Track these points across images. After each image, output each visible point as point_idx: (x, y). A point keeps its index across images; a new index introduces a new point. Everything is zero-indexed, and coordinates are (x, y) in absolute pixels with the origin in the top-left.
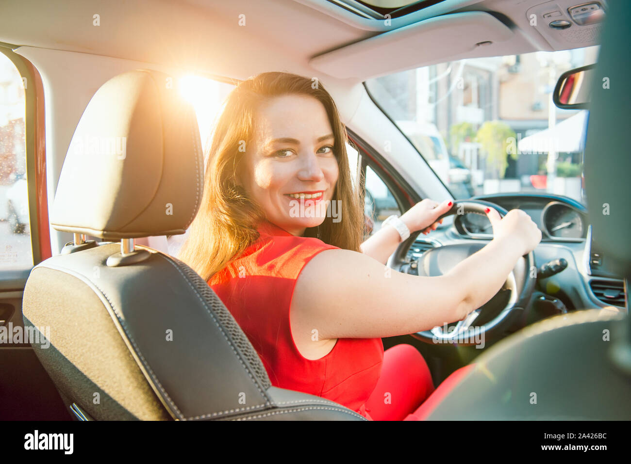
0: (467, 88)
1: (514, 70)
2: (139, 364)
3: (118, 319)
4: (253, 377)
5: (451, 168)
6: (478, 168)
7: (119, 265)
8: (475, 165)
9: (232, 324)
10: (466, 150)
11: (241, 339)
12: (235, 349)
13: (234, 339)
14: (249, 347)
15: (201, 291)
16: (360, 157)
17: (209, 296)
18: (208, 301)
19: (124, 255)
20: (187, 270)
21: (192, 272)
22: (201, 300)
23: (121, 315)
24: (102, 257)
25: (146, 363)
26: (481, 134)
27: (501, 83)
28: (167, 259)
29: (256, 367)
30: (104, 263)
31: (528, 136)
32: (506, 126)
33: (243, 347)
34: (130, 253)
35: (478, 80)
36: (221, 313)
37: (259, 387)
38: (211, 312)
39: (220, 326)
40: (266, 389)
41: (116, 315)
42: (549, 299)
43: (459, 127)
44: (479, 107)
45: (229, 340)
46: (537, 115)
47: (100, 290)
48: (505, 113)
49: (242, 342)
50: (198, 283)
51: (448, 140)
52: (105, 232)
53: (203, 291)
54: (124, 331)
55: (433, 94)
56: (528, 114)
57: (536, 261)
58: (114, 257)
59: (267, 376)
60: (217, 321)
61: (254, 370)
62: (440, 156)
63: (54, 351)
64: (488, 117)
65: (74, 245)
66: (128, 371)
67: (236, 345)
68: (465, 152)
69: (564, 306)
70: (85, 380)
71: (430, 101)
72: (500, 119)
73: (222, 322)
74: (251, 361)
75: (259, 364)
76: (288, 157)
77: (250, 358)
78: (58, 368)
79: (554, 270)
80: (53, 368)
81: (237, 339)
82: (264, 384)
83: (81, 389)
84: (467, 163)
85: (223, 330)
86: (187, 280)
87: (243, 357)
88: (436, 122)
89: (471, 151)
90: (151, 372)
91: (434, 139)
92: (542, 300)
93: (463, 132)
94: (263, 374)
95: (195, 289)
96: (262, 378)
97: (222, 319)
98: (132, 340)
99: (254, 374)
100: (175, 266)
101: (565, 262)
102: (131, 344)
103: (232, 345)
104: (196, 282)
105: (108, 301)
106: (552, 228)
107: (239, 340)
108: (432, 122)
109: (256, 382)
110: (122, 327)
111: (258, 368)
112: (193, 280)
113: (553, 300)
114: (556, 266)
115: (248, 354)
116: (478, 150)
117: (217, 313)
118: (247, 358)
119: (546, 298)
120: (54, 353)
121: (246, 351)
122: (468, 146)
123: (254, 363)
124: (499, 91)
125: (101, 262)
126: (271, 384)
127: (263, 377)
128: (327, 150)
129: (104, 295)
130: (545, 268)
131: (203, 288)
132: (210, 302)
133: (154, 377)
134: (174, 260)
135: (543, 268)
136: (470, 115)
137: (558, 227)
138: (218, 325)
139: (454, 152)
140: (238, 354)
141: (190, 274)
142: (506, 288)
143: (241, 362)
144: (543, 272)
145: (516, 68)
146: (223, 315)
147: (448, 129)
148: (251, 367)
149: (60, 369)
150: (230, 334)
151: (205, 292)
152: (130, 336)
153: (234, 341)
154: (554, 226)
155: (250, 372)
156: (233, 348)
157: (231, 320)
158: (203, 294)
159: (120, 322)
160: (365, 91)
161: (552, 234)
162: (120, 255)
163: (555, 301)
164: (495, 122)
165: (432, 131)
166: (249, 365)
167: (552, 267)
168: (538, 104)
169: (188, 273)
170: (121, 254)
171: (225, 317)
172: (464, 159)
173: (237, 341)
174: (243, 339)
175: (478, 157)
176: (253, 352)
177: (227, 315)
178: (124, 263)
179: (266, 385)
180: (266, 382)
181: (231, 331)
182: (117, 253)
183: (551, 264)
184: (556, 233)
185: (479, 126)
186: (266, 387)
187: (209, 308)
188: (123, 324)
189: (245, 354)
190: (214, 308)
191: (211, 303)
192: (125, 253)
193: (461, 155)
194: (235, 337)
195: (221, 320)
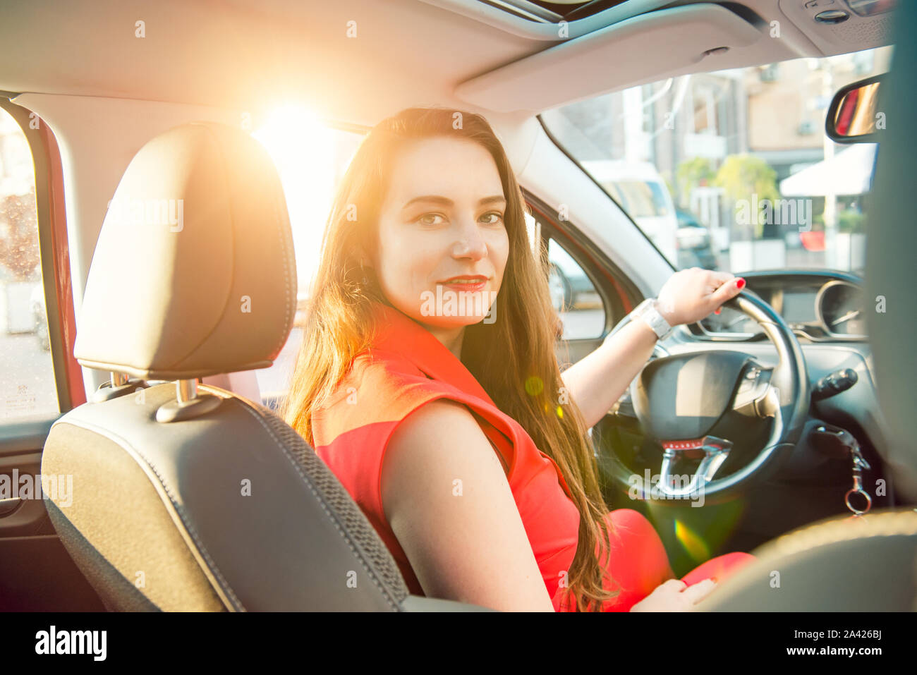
0: (699, 107)
1: (769, 76)
2: (207, 572)
3: (174, 504)
4: (380, 584)
5: (681, 227)
6: (721, 224)
7: (175, 420)
8: (715, 220)
9: (346, 504)
10: (701, 198)
11: (360, 526)
12: (351, 543)
13: (348, 526)
14: (372, 538)
15: (297, 456)
16: (539, 225)
17: (309, 462)
18: (308, 470)
19: (182, 405)
20: (275, 424)
21: (284, 427)
22: (298, 469)
23: (177, 498)
24: (151, 407)
25: (216, 571)
26: (723, 175)
27: (750, 97)
28: (245, 407)
29: (384, 567)
30: (153, 417)
31: (795, 173)
32: (760, 160)
33: (364, 539)
34: (191, 400)
35: (715, 94)
36: (329, 487)
37: (390, 599)
38: (314, 488)
39: (328, 508)
40: (401, 602)
41: (170, 498)
42: (832, 431)
43: (691, 165)
44: (719, 134)
45: (341, 529)
46: (806, 142)
47: (146, 461)
48: (757, 141)
49: (363, 531)
50: (292, 443)
51: (674, 185)
52: (152, 372)
53: (301, 455)
54: (184, 523)
55: (648, 117)
56: (792, 141)
57: (809, 372)
58: (167, 408)
59: (402, 581)
60: (323, 501)
61: (382, 573)
62: (663, 210)
63: (87, 547)
64: (733, 149)
65: (111, 387)
66: (190, 584)
67: (352, 536)
68: (699, 201)
69: (855, 441)
70: (133, 592)
71: (645, 128)
72: (751, 150)
73: (329, 502)
74: (376, 559)
75: (388, 563)
76: (436, 225)
77: (374, 554)
78: (95, 571)
79: (837, 386)
80: (90, 569)
81: (354, 526)
82: (397, 593)
83: (129, 604)
84: (704, 218)
85: (332, 515)
86: (276, 440)
87: (364, 553)
88: (654, 160)
89: (709, 200)
90: (225, 584)
91: (653, 185)
92: (821, 431)
93: (694, 172)
94: (395, 579)
95: (288, 452)
96: (393, 585)
97: (331, 496)
98: (196, 537)
99: (381, 578)
100: (258, 418)
101: (853, 374)
102: (194, 542)
103: (346, 536)
104: (289, 442)
105: (158, 477)
106: (833, 321)
107: (357, 528)
108: (649, 160)
109: (385, 592)
110: (180, 516)
111: (388, 570)
112: (285, 439)
113: (837, 432)
114: (840, 380)
115: (370, 548)
116: (720, 197)
117: (323, 488)
118: (369, 555)
119: (826, 430)
120: (88, 550)
121: (368, 544)
122: (704, 193)
123: (380, 562)
124: (748, 108)
125: (148, 415)
126: (408, 592)
127: (396, 583)
128: (494, 218)
129: (152, 468)
130: (823, 383)
131: (301, 450)
132: (311, 471)
133: (230, 591)
134: (256, 409)
135: (820, 384)
136: (706, 146)
137: (842, 319)
138: (323, 507)
139: (683, 203)
140: (356, 550)
141: (281, 430)
142: (765, 415)
143: (361, 562)
144: (820, 391)
145: (771, 74)
146: (332, 491)
147: (674, 169)
148: (377, 569)
149: (99, 574)
150: (343, 520)
151: (304, 456)
152: (192, 530)
153: (348, 530)
154: (834, 318)
155: (374, 577)
156: (347, 541)
157: (344, 497)
158: (301, 460)
159: (177, 509)
160: (541, 128)
161: (833, 329)
162: (176, 404)
163: (841, 433)
164: (743, 155)
165: (649, 173)
166: (372, 566)
167: (834, 382)
168: (808, 126)
169: (277, 428)
170: (177, 402)
171: (335, 493)
172: (699, 214)
173: (354, 530)
174: (364, 525)
175: (720, 208)
176: (379, 545)
177: (338, 490)
178: (182, 417)
179: (400, 595)
180: (400, 590)
181: (344, 515)
182: (172, 402)
183: (833, 378)
184: (839, 328)
185: (719, 163)
186: (400, 598)
187: (310, 482)
188: (181, 511)
189: (367, 550)
190: (317, 480)
191: (312, 474)
192: (183, 400)
193: (693, 207)
194: (350, 524)
195: (329, 499)
